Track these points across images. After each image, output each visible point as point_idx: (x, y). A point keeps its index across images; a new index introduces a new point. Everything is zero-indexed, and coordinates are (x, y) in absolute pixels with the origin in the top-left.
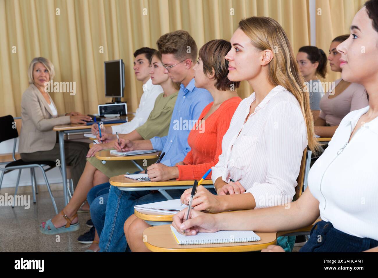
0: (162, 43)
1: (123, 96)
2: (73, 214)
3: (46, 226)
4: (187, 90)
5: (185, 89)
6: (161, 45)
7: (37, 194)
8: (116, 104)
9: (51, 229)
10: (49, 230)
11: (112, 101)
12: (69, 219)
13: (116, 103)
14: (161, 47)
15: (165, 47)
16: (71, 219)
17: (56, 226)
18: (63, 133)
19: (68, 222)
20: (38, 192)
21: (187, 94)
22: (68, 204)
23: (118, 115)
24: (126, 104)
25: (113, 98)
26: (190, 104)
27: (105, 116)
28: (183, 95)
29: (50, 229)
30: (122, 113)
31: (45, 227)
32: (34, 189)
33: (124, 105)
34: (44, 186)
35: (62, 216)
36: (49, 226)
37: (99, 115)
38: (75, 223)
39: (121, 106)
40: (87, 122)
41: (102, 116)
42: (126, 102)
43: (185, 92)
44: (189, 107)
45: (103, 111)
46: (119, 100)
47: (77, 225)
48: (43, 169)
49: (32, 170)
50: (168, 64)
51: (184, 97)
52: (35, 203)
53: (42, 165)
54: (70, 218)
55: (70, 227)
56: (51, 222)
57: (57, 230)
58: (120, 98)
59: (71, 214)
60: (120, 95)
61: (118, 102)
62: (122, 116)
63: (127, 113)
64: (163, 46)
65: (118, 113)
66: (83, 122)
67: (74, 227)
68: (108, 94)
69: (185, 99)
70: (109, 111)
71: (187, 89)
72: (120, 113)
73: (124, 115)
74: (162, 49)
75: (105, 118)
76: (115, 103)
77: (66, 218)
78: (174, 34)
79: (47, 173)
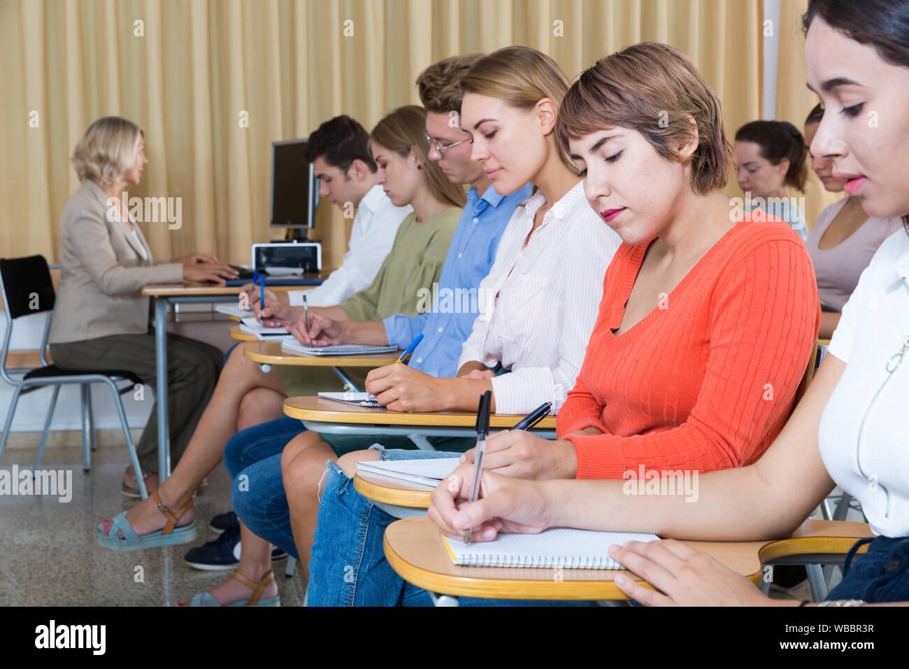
0: (432, 84)
1: (313, 226)
2: (182, 502)
3: (114, 529)
4: (485, 204)
5: (480, 201)
6: (430, 90)
7: (93, 450)
8: (295, 244)
9: (126, 536)
10: (120, 539)
11: (287, 237)
12: (172, 514)
13: (295, 242)
14: (428, 95)
15: (440, 97)
16: (178, 515)
17: (138, 530)
18: (165, 301)
19: (169, 521)
20: (95, 446)
21: (483, 214)
22: (167, 478)
23: (300, 271)
24: (318, 246)
25: (289, 230)
26: (492, 236)
27: (269, 270)
28: (473, 214)
29: (124, 539)
30: (310, 266)
31: (111, 533)
32: (88, 437)
33: (315, 248)
34: (112, 432)
35: (156, 506)
36: (120, 530)
37: (253, 267)
38: (186, 522)
39: (307, 249)
40: (227, 279)
41: (260, 270)
42: (319, 241)
43: (477, 208)
44: (489, 243)
45: (264, 259)
46: (302, 235)
47: (192, 528)
48: (116, 386)
49: (86, 389)
50: (443, 139)
51: (476, 220)
52: (87, 471)
53: (113, 378)
54: (174, 511)
55: (172, 533)
56: (125, 519)
57: (142, 540)
58: (306, 230)
59: (178, 501)
60: (306, 222)
61: (300, 240)
62: (308, 275)
63: (319, 266)
64: (434, 92)
65: (300, 265)
66: (217, 279)
67: (184, 533)
68: (277, 220)
69: (478, 224)
70: (277, 260)
71: (484, 201)
72: (303, 266)
73: (314, 270)
74: (431, 101)
75: (267, 274)
76: (291, 242)
77: (165, 510)
78: (463, 65)
79: (124, 397)
